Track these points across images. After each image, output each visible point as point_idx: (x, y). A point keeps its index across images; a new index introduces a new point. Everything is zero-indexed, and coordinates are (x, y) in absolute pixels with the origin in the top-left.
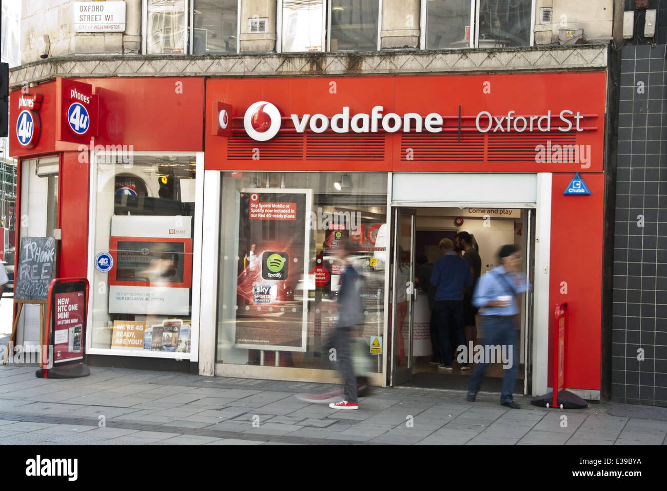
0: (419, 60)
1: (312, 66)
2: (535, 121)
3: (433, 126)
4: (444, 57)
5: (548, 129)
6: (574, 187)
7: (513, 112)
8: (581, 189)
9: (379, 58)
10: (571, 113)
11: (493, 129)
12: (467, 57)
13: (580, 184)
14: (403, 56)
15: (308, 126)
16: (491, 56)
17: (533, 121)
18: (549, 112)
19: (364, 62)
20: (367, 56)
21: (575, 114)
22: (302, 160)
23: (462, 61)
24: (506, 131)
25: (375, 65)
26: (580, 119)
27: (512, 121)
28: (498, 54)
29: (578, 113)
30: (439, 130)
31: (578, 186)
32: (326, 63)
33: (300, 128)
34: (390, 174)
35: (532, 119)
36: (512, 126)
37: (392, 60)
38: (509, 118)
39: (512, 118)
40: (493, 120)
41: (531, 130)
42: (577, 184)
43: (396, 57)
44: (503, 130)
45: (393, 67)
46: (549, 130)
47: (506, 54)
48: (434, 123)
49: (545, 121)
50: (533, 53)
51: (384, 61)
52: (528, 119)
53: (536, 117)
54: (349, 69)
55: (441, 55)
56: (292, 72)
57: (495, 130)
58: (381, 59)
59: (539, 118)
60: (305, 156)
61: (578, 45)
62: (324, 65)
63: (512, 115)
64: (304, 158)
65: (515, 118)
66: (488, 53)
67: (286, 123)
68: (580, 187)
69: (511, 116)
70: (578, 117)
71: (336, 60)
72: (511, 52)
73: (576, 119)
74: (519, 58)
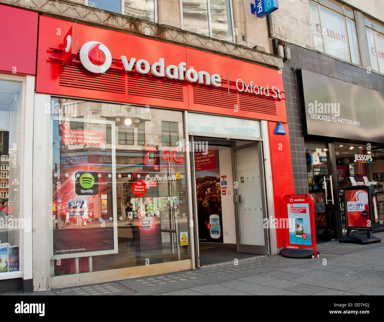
0: (200, 40)
1: (130, 26)
2: (263, 89)
3: (216, 82)
4: (213, 42)
6: (280, 129)
7: (253, 82)
8: (283, 130)
9: (176, 32)
10: (276, 88)
11: (244, 90)
12: (225, 46)
14: (191, 35)
16: (236, 48)
18: (268, 86)
19: (166, 32)
20: (169, 29)
21: (278, 89)
22: (125, 94)
23: (222, 46)
24: (251, 92)
25: (174, 36)
26: (280, 92)
30: (219, 85)
32: (141, 26)
33: (128, 67)
34: (186, 112)
35: (261, 88)
36: (253, 90)
37: (184, 36)
38: (251, 85)
40: (244, 84)
41: (261, 94)
42: (282, 128)
43: (187, 35)
44: (249, 92)
45: (185, 41)
46: (269, 96)
47: (243, 49)
48: (216, 80)
49: (266, 90)
50: (254, 52)
51: (179, 35)
52: (259, 88)
53: (263, 87)
54: (158, 34)
55: (211, 40)
56: (116, 26)
57: (246, 91)
58: (177, 33)
60: (126, 90)
62: (140, 27)
63: (252, 84)
65: (254, 86)
66: (235, 46)
71: (148, 26)
72: (245, 49)
73: (278, 92)
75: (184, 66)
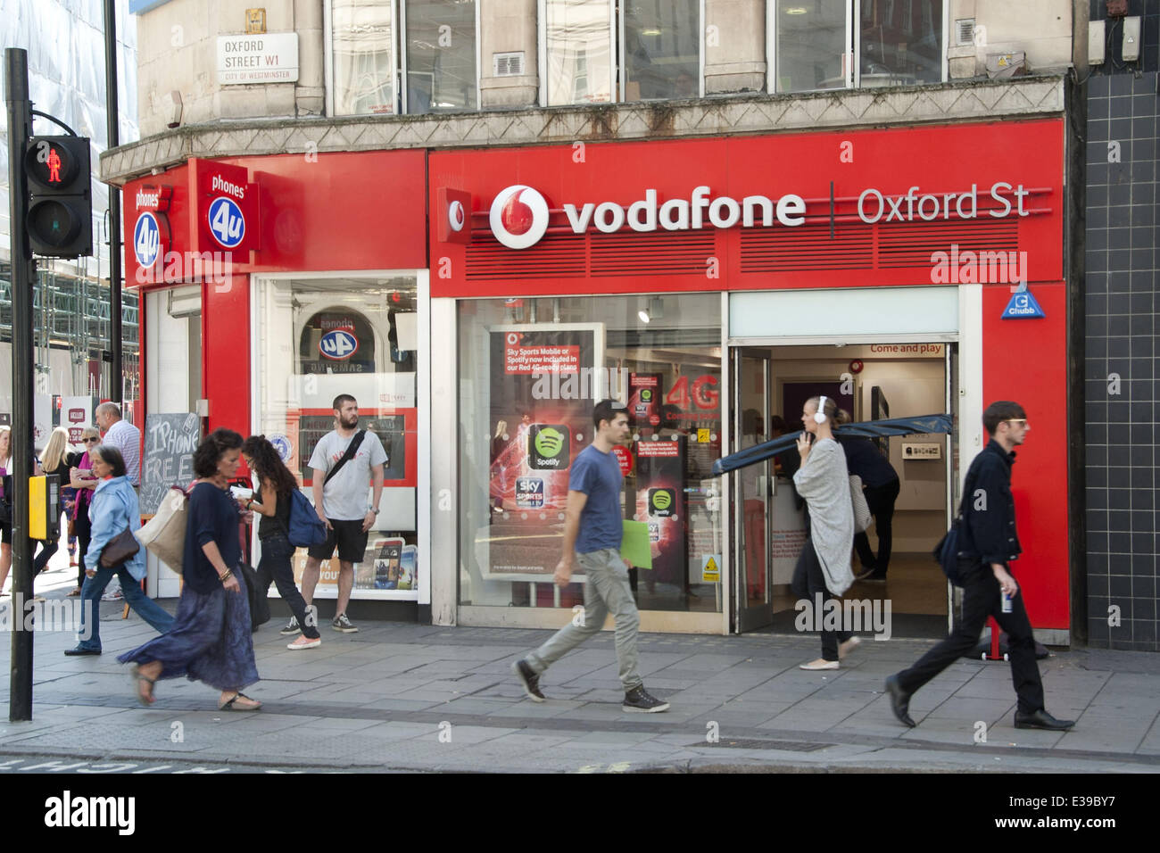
0: (764, 110)
1: (594, 127)
2: (953, 202)
3: (790, 216)
4: (804, 103)
5: (974, 214)
6: (1017, 305)
7: (917, 188)
8: (1028, 308)
9: (701, 109)
10: (1009, 187)
11: (884, 217)
12: (841, 103)
13: (1026, 301)
14: (740, 105)
15: (591, 223)
17: (950, 201)
18: (974, 186)
19: (677, 117)
20: (682, 107)
21: (1015, 188)
22: (584, 277)
23: (833, 109)
24: (906, 219)
25: (694, 121)
26: (1024, 196)
27: (915, 203)
28: (889, 96)
29: (1020, 187)
30: (800, 221)
31: (1024, 304)
32: (617, 121)
33: (579, 226)
34: (724, 295)
35: (947, 199)
36: (915, 212)
37: (722, 112)
38: (910, 198)
39: (916, 198)
40: (885, 201)
41: (946, 217)
42: (1023, 301)
43: (728, 108)
44: (901, 218)
45: (724, 124)
46: (975, 216)
47: (902, 96)
48: (792, 210)
49: (967, 201)
50: (945, 92)
51: (709, 115)
52: (941, 200)
53: (954, 196)
54: (654, 129)
55: (799, 102)
56: (564, 136)
57: (889, 218)
58: (704, 111)
59: (958, 197)
60: (588, 270)
61: (1015, 78)
62: (613, 123)
63: (915, 193)
64: (588, 273)
65: (919, 199)
66: (874, 95)
67: (557, 219)
68: (1026, 305)
69: (913, 196)
70: (1021, 193)
71: (633, 115)
72: (910, 92)
73: (1017, 196)
74: (924, 102)
75: (704, 196)
